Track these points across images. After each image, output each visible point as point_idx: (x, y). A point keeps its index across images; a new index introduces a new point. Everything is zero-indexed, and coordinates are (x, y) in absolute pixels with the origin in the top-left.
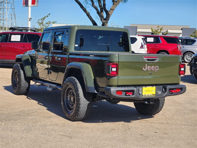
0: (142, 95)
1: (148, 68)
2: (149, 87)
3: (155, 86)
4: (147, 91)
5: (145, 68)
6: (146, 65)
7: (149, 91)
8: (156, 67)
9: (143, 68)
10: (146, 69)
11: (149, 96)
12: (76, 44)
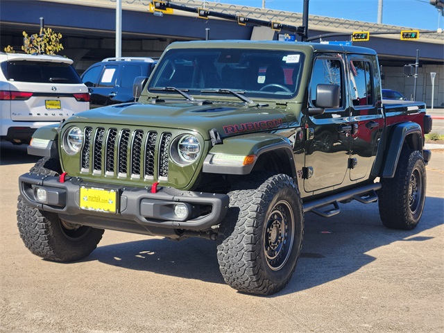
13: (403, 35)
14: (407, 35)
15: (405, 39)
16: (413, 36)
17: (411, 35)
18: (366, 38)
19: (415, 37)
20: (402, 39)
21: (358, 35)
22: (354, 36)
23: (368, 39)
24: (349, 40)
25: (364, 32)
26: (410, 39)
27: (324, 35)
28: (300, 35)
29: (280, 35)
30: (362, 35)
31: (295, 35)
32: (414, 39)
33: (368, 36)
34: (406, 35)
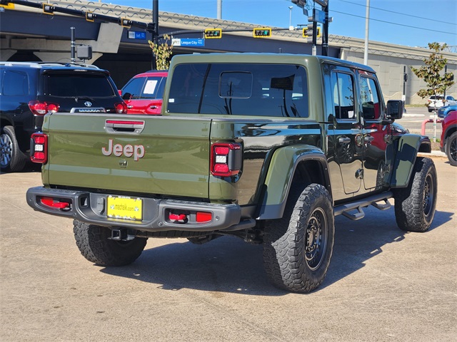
0: (108, 217)
1: (115, 150)
2: (124, 197)
3: (138, 199)
4: (118, 207)
5: (107, 149)
6: (111, 141)
7: (125, 208)
8: (136, 147)
9: (103, 149)
10: (109, 153)
11: (124, 221)
12: (170, 97)
13: (256, 33)
14: (260, 32)
15: (258, 37)
16: (266, 33)
17: (264, 33)
18: (218, 35)
19: (268, 34)
20: (255, 37)
21: (211, 33)
22: (207, 33)
23: (220, 37)
24: (201, 37)
25: (216, 29)
26: (262, 37)
27: (175, 32)
28: (150, 31)
29: (130, 32)
30: (215, 32)
31: (145, 32)
32: (267, 37)
33: (221, 33)
34: (258, 33)
